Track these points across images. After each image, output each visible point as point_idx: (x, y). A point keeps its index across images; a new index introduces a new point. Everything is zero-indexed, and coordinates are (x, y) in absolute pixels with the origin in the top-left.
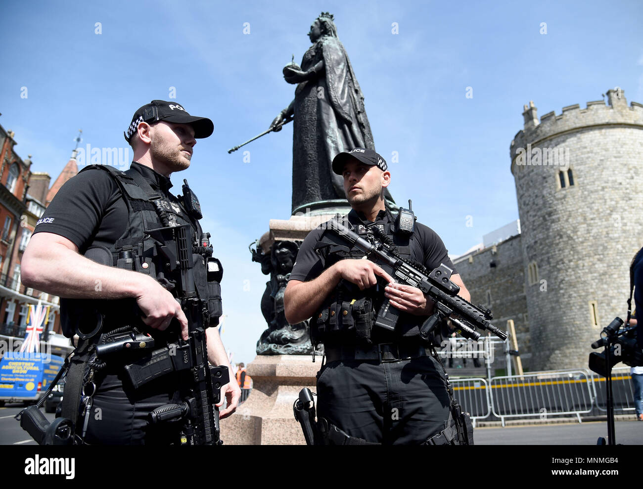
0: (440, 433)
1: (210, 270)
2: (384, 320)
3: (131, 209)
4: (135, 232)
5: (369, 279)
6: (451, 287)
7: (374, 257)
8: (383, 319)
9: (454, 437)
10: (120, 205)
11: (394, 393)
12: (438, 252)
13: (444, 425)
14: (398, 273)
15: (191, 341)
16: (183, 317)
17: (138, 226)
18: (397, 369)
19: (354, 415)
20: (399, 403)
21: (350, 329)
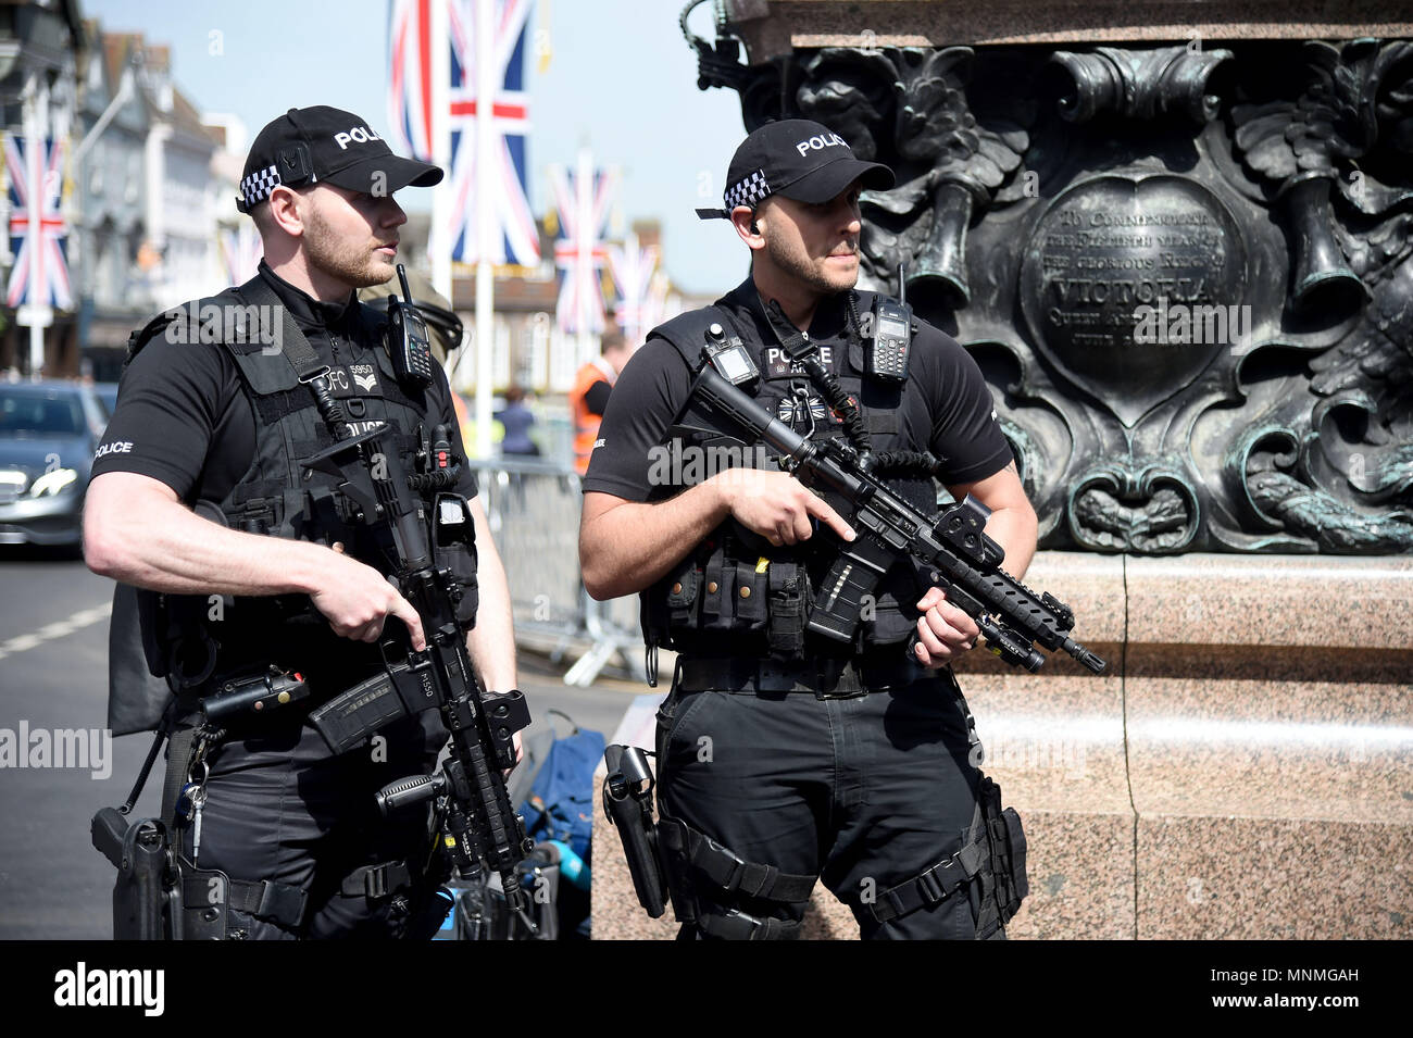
0: (951, 858)
2: (826, 618)
3: (260, 420)
4: (270, 467)
5: (794, 528)
6: (984, 556)
7: (810, 475)
8: (827, 615)
9: (981, 864)
10: (241, 405)
11: (849, 770)
13: (961, 839)
14: (863, 516)
17: (276, 453)
18: (863, 715)
19: (752, 815)
20: (861, 790)
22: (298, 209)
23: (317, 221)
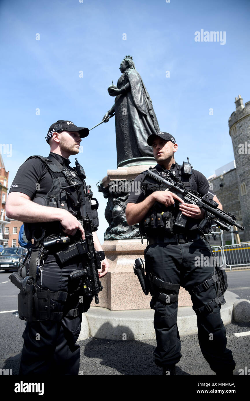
0: (210, 278)
1: (92, 204)
2: (179, 222)
3: (53, 177)
4: (56, 188)
5: (170, 201)
6: (214, 204)
7: (172, 189)
8: (179, 221)
9: (217, 280)
10: (48, 175)
11: (186, 259)
12: (205, 184)
13: (212, 274)
14: (186, 198)
15: (86, 240)
16: (82, 229)
17: (57, 185)
18: (187, 247)
19: (165, 271)
20: (189, 264)
21: (162, 227)
22: (59, 137)
23: (63, 139)
